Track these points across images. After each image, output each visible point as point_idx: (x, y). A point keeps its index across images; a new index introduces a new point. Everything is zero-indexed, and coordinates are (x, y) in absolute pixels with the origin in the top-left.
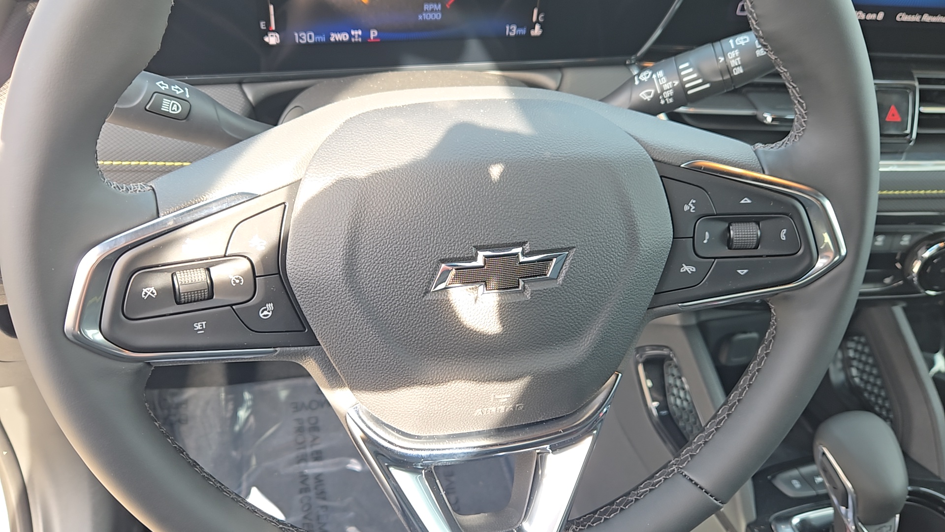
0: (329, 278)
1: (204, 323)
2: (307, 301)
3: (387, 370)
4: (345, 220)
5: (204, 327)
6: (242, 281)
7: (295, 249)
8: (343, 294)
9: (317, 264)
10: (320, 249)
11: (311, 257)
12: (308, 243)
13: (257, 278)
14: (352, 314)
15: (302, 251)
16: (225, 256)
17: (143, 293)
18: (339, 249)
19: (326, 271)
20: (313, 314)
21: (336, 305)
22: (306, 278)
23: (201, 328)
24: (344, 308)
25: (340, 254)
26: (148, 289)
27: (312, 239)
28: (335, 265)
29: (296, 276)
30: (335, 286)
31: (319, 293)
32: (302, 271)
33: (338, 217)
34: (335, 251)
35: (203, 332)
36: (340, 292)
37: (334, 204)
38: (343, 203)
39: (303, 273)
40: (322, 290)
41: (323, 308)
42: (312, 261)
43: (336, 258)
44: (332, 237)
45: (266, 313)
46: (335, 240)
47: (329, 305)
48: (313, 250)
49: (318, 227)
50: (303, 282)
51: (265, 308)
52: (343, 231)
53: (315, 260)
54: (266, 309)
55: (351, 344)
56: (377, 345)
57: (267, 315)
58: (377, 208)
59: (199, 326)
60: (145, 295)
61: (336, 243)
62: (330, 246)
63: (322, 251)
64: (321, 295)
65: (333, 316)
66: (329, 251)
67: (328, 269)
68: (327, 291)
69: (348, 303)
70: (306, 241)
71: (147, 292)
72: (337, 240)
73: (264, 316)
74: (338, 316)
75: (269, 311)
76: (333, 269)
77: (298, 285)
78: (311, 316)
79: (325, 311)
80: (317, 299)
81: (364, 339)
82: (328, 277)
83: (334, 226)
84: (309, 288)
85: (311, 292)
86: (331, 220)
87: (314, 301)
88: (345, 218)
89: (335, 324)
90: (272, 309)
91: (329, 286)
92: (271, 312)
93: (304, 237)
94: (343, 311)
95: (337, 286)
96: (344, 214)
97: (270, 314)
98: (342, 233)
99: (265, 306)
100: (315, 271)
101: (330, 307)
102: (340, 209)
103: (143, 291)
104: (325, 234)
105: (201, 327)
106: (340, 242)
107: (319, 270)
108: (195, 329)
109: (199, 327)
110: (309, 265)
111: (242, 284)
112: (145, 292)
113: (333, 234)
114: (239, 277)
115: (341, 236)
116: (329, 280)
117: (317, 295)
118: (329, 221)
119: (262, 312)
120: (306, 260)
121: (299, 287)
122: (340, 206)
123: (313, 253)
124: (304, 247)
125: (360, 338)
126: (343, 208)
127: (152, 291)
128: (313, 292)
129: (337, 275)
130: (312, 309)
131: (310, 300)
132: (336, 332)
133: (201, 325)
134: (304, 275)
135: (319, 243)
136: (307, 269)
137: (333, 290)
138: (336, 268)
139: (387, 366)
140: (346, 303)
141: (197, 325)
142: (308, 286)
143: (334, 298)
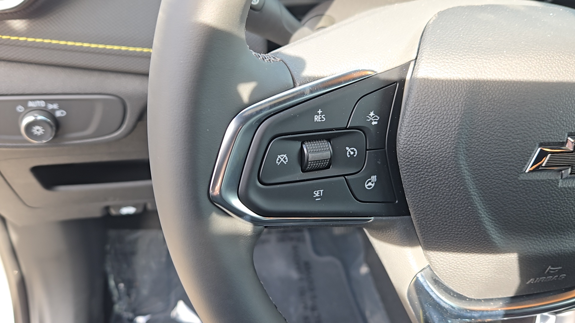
0: (441, 155)
1: (322, 191)
2: (413, 175)
3: (473, 242)
4: (462, 100)
5: (321, 195)
6: (356, 153)
7: (410, 126)
8: (451, 170)
9: (432, 140)
10: (436, 127)
11: (426, 134)
12: (424, 121)
13: (367, 151)
14: (455, 189)
15: (417, 128)
16: (346, 128)
17: (278, 159)
18: (455, 128)
19: (440, 148)
20: (415, 188)
21: (441, 180)
22: (417, 153)
23: (319, 196)
24: (448, 184)
25: (455, 133)
26: (282, 155)
27: (429, 117)
28: (449, 143)
29: (408, 151)
30: (446, 163)
31: (428, 169)
32: (415, 147)
33: (455, 98)
34: (451, 129)
35: (320, 199)
36: (449, 169)
37: (452, 85)
38: (460, 85)
39: (415, 149)
40: (432, 166)
41: (428, 182)
42: (427, 138)
43: (450, 136)
44: (448, 116)
45: (370, 184)
46: (452, 119)
47: (434, 180)
48: (428, 127)
49: (436, 106)
50: (414, 157)
51: (370, 179)
52: (460, 111)
53: (429, 137)
54: (370, 181)
55: (445, 217)
56: (472, 219)
57: (371, 186)
58: (490, 92)
59: (318, 193)
60: (279, 161)
61: (452, 123)
62: (446, 125)
63: (437, 129)
64: (429, 170)
65: (435, 191)
66: (444, 129)
67: (442, 146)
68: (436, 166)
69: (454, 179)
70: (423, 119)
71: (281, 158)
72: (453, 119)
73: (369, 187)
74: (441, 190)
75: (372, 183)
76: (447, 146)
77: (407, 160)
78: (413, 189)
79: (428, 185)
80: (423, 174)
81: (459, 213)
82: (441, 153)
83: (452, 106)
84: (419, 163)
85: (419, 167)
86: (448, 100)
87: (420, 175)
88: (462, 99)
89: (435, 198)
90: (375, 181)
91: (439, 163)
92: (374, 183)
93: (421, 115)
94: (447, 187)
95: (447, 162)
96: (461, 95)
97: (373, 185)
98: (459, 113)
99: (371, 178)
100: (429, 147)
101: (435, 182)
102: (457, 91)
103: (278, 157)
104: (442, 113)
105: (319, 194)
106: (456, 121)
107: (432, 147)
108: (314, 196)
109: (317, 195)
110: (423, 141)
111: (355, 156)
112: (279, 159)
113: (450, 114)
114: (353, 150)
115: (458, 116)
116: (440, 157)
117: (425, 170)
118: (446, 100)
119: (367, 184)
120: (420, 137)
121: (408, 162)
122: (458, 88)
123: (429, 130)
124: (419, 124)
125: (456, 212)
126: (461, 90)
127: (285, 158)
128: (422, 168)
129: (449, 153)
130: (415, 183)
131: (416, 175)
132: (434, 205)
133: (319, 193)
134: (416, 151)
135: (436, 121)
136: (420, 145)
137: (443, 166)
138: (449, 146)
139: (474, 238)
140: (452, 179)
141: (316, 193)
142: (418, 162)
143: (442, 174)
